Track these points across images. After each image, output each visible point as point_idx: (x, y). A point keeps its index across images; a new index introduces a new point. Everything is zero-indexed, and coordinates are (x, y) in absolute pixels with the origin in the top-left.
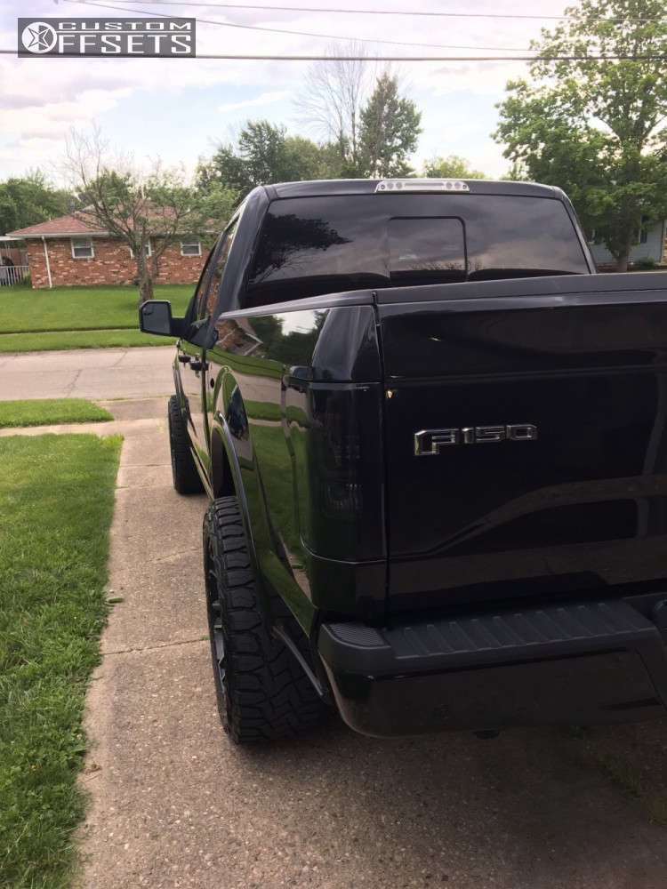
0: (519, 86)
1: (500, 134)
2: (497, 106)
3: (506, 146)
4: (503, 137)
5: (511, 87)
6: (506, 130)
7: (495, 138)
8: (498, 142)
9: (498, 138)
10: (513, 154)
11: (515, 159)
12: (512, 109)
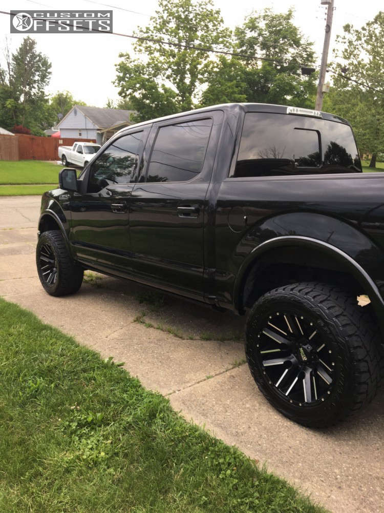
0: (126, 55)
1: (117, 81)
2: (116, 65)
3: (120, 89)
4: (119, 84)
5: (121, 56)
6: (120, 79)
7: (114, 84)
8: (116, 86)
9: (116, 84)
10: (124, 94)
11: (125, 97)
12: (123, 68)
